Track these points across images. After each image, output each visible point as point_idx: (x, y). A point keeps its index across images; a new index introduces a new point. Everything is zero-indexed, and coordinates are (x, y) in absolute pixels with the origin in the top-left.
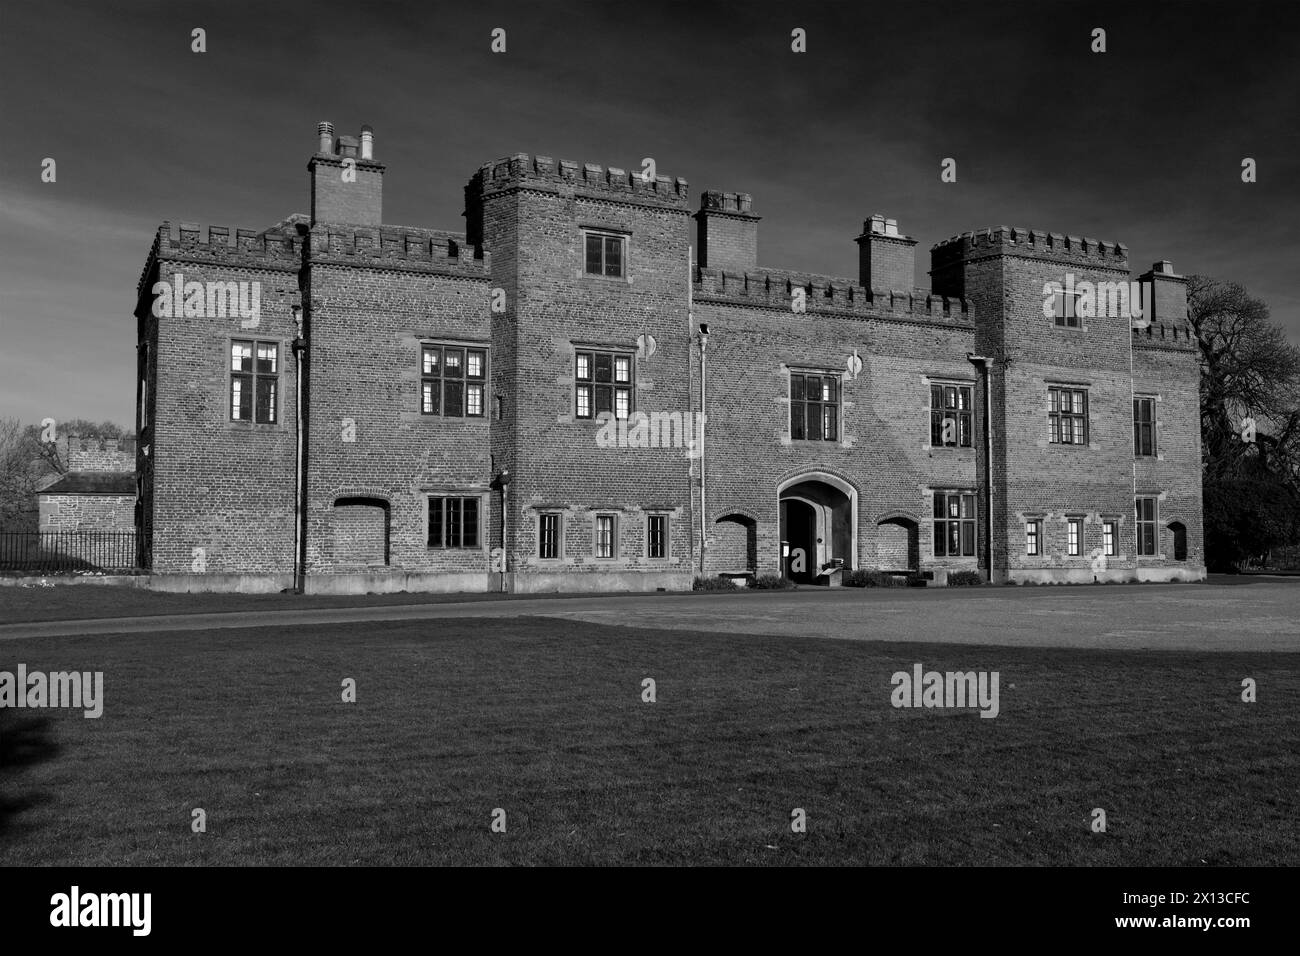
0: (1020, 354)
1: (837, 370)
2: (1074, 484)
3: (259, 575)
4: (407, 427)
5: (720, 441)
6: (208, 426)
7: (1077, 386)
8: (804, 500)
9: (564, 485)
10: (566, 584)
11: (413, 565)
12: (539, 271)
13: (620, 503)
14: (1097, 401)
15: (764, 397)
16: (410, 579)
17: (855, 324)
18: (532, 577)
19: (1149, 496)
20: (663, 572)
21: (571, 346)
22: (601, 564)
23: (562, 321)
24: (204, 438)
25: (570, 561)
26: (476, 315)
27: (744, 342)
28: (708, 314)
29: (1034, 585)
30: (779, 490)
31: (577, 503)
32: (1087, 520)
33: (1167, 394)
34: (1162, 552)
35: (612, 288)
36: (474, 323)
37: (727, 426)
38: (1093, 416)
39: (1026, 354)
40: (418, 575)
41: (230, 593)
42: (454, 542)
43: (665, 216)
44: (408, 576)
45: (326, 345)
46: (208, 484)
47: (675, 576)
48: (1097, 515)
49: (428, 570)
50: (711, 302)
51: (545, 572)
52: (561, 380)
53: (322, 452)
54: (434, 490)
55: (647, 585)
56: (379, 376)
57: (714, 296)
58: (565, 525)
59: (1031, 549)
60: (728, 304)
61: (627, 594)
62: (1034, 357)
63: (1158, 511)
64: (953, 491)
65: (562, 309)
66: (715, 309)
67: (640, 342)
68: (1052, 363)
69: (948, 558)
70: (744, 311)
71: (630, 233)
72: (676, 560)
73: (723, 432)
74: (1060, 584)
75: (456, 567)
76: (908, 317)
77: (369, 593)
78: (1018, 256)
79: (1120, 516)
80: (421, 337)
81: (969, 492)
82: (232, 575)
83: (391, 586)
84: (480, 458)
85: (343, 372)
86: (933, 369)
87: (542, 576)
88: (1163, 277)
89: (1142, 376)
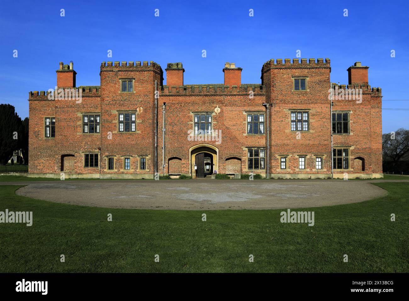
0: (278, 101)
1: (210, 112)
2: (302, 145)
3: (51, 173)
4: (79, 136)
5: (170, 136)
6: (40, 139)
7: (304, 111)
8: (208, 152)
9: (115, 150)
10: (114, 176)
11: (80, 171)
12: (107, 92)
13: (131, 155)
14: (313, 115)
15: (184, 122)
16: (79, 175)
17: (218, 97)
18: (105, 175)
19: (345, 148)
20: (144, 173)
21: (117, 112)
22: (125, 171)
23: (114, 106)
24: (39, 142)
25: (116, 170)
26: (97, 106)
27: (178, 107)
28: (165, 99)
29: (282, 179)
30: (190, 150)
31: (118, 155)
32: (308, 157)
33: (355, 111)
34: (352, 168)
35: (129, 95)
36: (96, 108)
37: (172, 131)
38: (311, 121)
39: (281, 101)
40: (81, 174)
41: (45, 178)
42: (92, 165)
43: (146, 73)
44: (79, 174)
45: (59, 117)
46: (40, 152)
47: (148, 175)
48: (313, 155)
49: (84, 172)
50: (167, 96)
51: (109, 173)
52: (114, 122)
53: (58, 143)
54: (85, 152)
55: (139, 177)
56: (72, 124)
57: (168, 94)
58: (115, 161)
59: (283, 167)
60: (172, 96)
61: (133, 179)
62: (284, 102)
63: (350, 153)
64: (256, 148)
65: (114, 102)
66: (168, 98)
67: (138, 109)
68: (293, 103)
69: (253, 170)
70: (178, 97)
71: (134, 79)
72: (148, 170)
73: (170, 133)
74: (294, 179)
75: (92, 172)
76: (238, 93)
77: (69, 178)
78: (277, 68)
79: (324, 155)
80: (82, 113)
81: (262, 148)
82: (45, 173)
83: (74, 176)
84: (98, 143)
85: (63, 124)
86: (248, 109)
87: (108, 174)
88: (357, 68)
89: (343, 105)
